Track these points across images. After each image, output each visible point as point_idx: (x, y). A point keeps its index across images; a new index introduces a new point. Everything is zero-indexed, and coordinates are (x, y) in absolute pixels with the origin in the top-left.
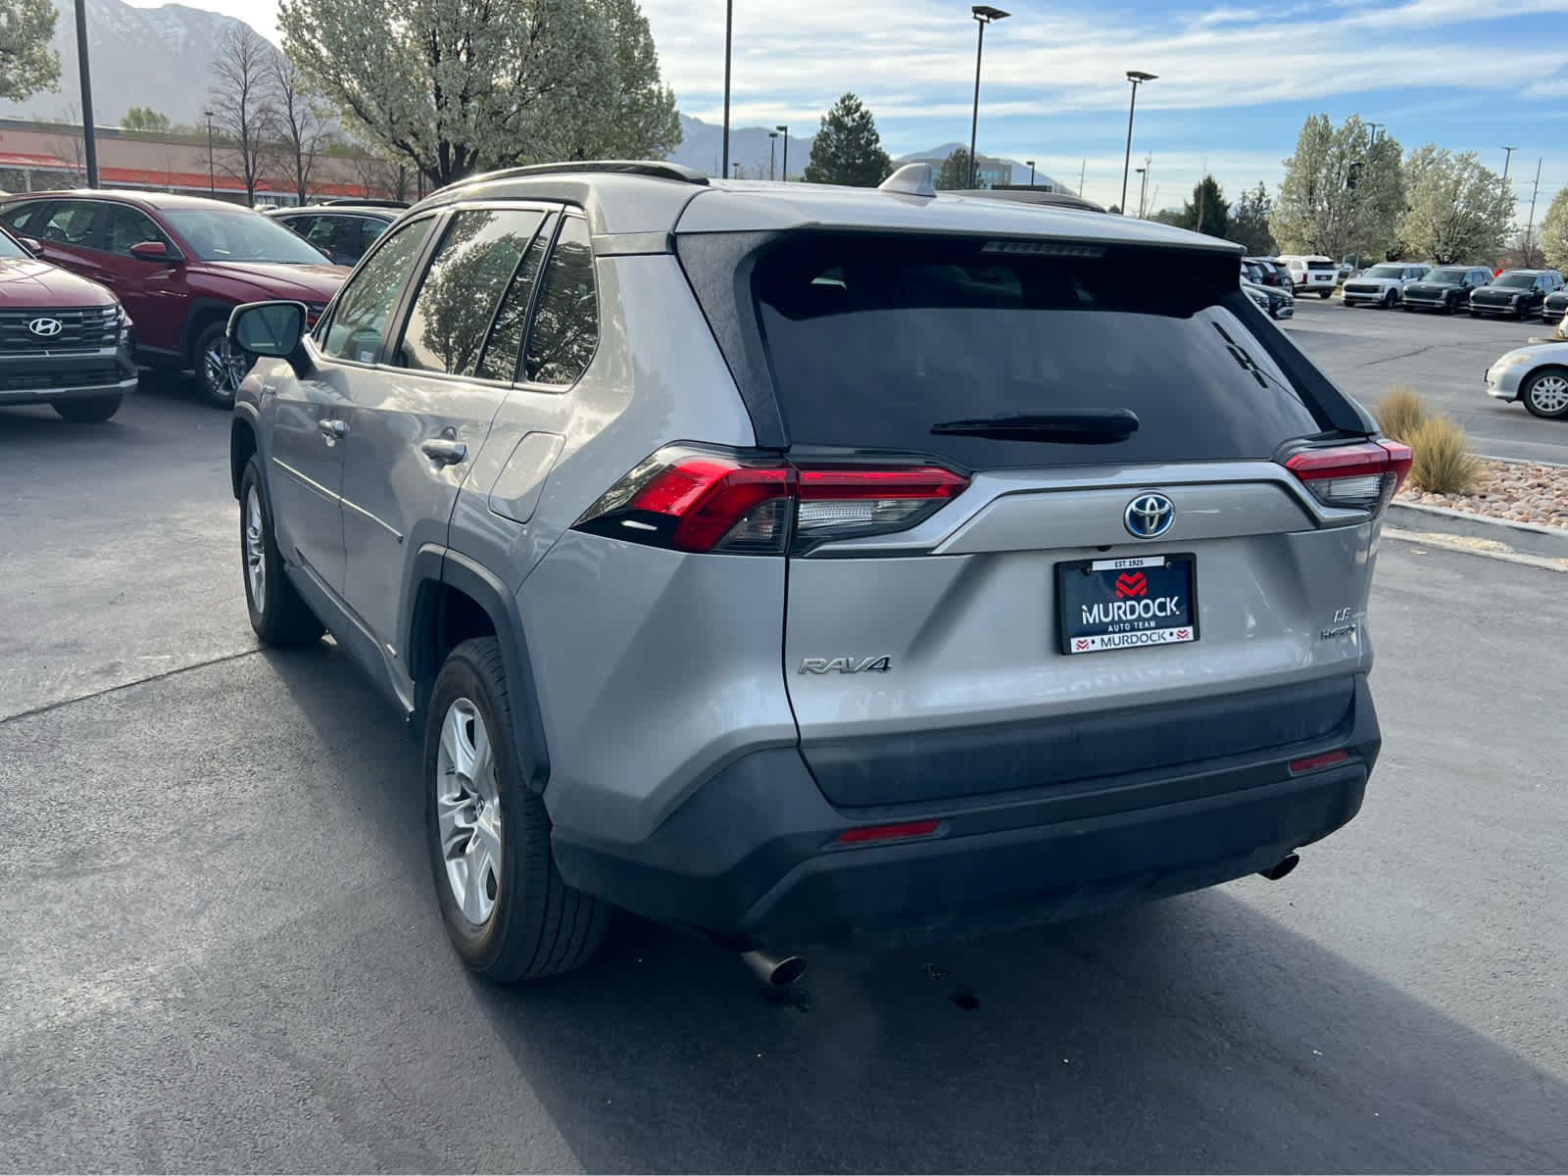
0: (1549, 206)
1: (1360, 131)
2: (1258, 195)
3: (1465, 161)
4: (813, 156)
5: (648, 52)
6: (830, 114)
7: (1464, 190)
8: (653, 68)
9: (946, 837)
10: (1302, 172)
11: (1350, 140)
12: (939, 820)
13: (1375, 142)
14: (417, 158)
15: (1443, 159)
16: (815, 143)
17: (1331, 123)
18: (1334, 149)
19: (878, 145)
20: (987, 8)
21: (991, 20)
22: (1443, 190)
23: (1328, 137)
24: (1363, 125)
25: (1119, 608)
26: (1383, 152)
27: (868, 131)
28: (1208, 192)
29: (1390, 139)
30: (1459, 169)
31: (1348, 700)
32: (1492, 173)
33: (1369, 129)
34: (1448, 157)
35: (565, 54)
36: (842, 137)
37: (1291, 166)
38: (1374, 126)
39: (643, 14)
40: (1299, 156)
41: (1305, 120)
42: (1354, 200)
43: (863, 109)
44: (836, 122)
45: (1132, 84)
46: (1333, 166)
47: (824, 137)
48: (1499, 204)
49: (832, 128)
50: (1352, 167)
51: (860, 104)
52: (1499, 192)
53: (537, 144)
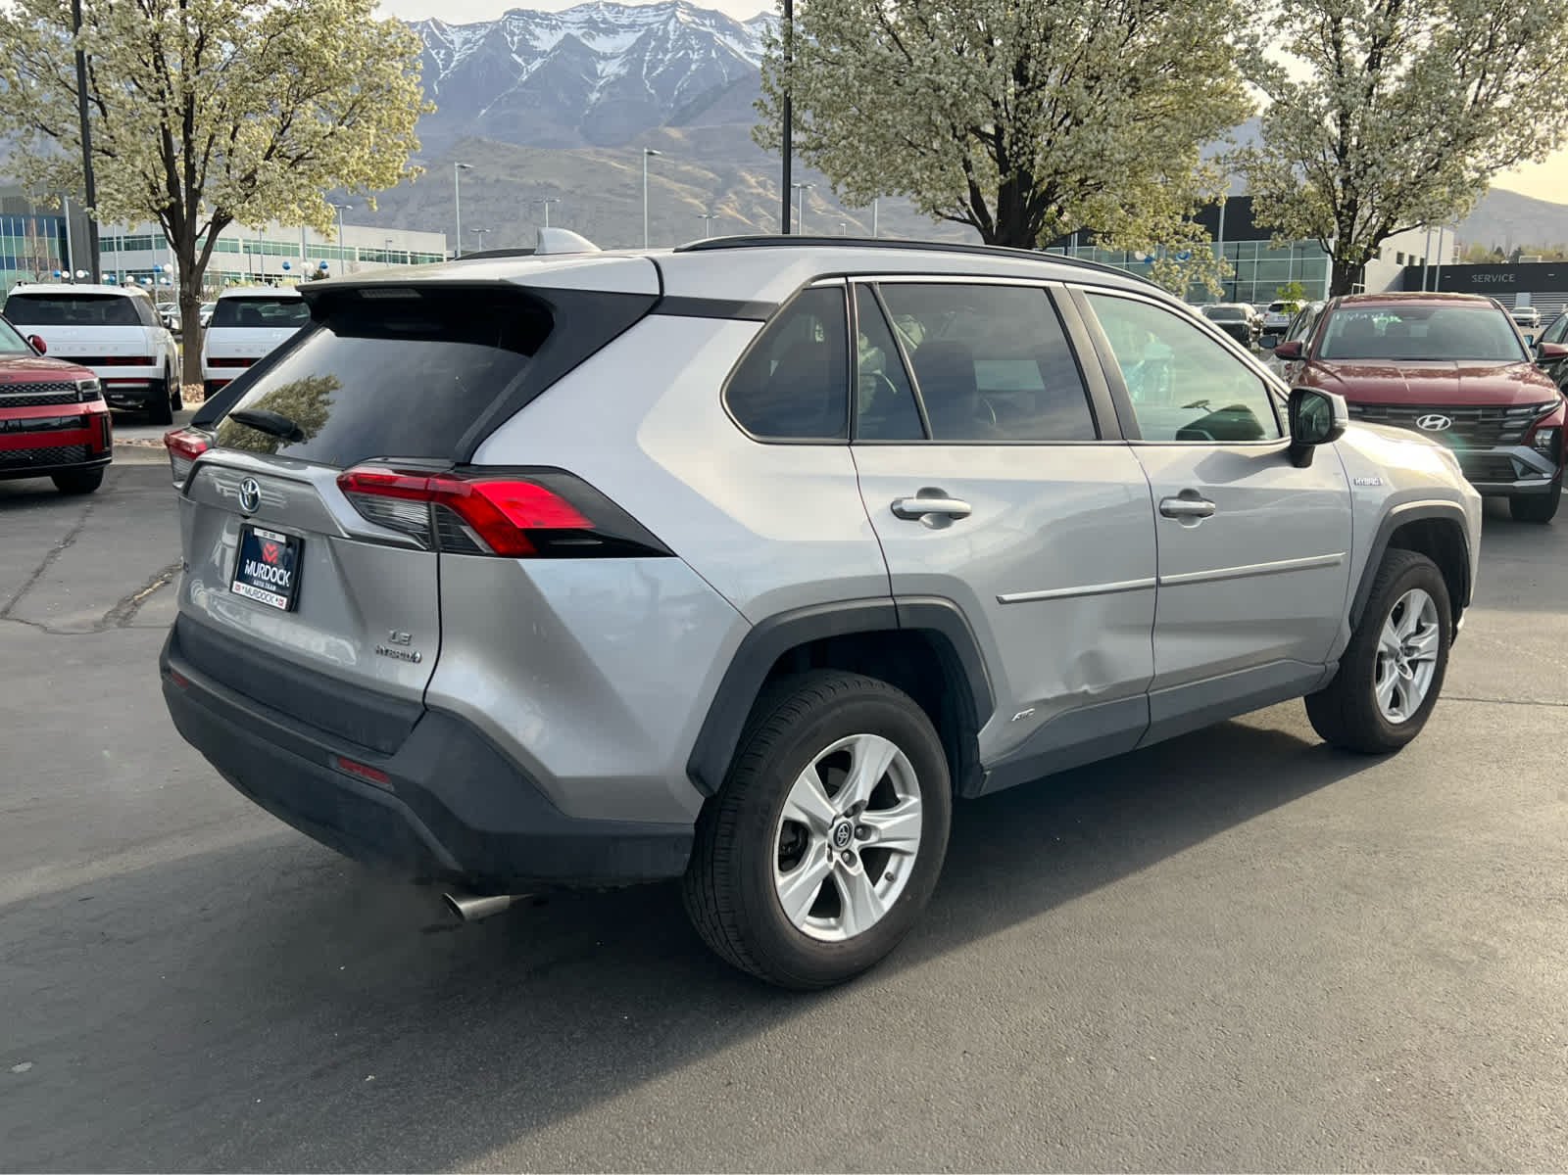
25: (262, 568)
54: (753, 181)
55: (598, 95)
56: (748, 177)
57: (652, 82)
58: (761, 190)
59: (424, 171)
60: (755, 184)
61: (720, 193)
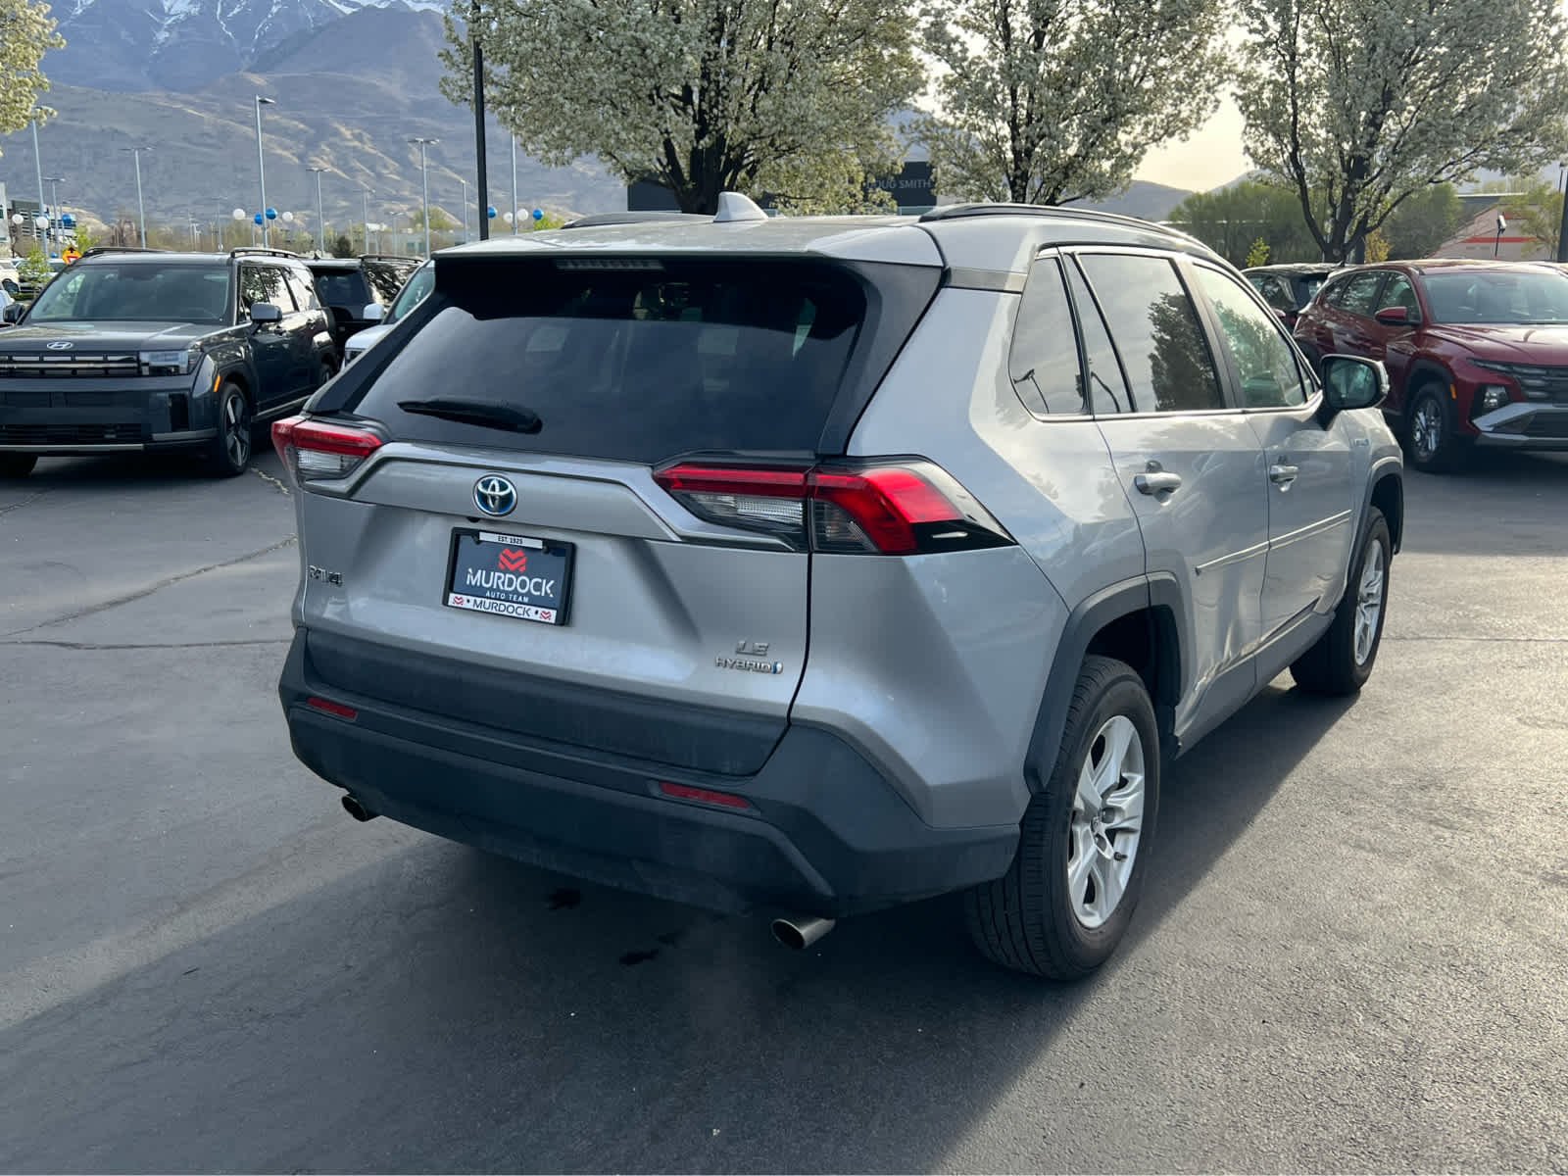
12: (355, 710)
25: (499, 578)
54: (348, 134)
55: (167, 35)
56: (343, 129)
57: (230, 24)
58: (356, 143)
59: (55, 113)
60: (349, 137)
61: (312, 144)
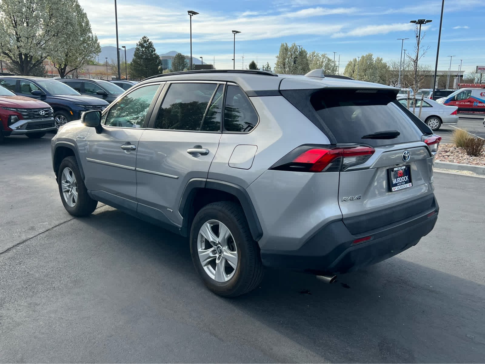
0: (345, 68)
1: (296, 48)
2: (267, 66)
3: (324, 56)
4: (135, 55)
5: (87, 23)
6: (139, 42)
7: (324, 64)
8: (89, 28)
9: (373, 240)
10: (281, 60)
11: (293, 50)
12: (371, 236)
13: (300, 51)
14: (11, 58)
15: (317, 55)
16: (135, 51)
17: (288, 46)
18: (289, 53)
19: (155, 52)
20: (192, 11)
21: (193, 15)
22: (318, 64)
23: (288, 50)
24: (297, 46)
25: (399, 179)
26: (302, 54)
27: (152, 48)
28: (253, 66)
29: (304, 50)
30: (322, 58)
31: (433, 199)
32: (331, 59)
33: (298, 47)
34: (319, 55)
35: (61, 24)
36: (144, 49)
37: (278, 58)
38: (299, 46)
39: (84, 12)
40: (280, 55)
41: (281, 44)
42: (296, 67)
43: (150, 41)
44: (141, 45)
45: (234, 34)
46: (289, 57)
47: (138, 49)
48: (333, 68)
49: (140, 47)
50: (295, 58)
51: (149, 39)
52: (333, 64)
53: (54, 53)
